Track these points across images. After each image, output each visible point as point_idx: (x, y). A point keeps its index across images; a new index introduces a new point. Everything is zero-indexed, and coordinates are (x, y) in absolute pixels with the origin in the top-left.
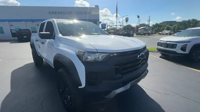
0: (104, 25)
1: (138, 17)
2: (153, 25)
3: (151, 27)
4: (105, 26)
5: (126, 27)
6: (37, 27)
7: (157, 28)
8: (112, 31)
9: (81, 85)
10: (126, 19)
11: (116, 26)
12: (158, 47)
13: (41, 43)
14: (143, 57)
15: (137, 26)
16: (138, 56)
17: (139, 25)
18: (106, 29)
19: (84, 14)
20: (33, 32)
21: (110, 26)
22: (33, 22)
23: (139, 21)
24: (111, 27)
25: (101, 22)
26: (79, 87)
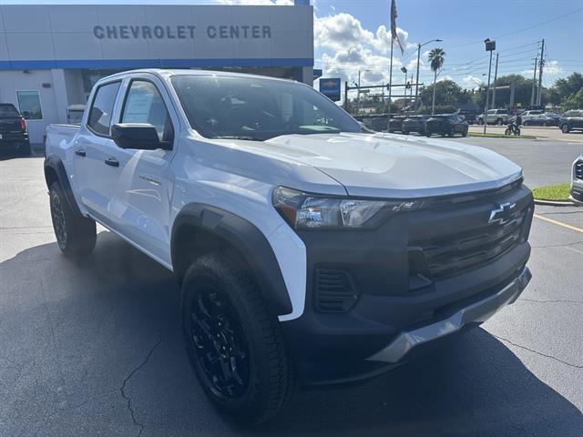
0: (331, 84)
1: (490, 46)
2: (561, 83)
3: (552, 91)
4: (338, 87)
5: (430, 90)
6: (42, 93)
7: (578, 95)
8: (367, 110)
9: (289, 310)
10: (431, 56)
11: (389, 86)
12: (579, 181)
13: (107, 163)
14: (511, 219)
15: (482, 86)
16: (493, 214)
17: (492, 81)
18: (339, 103)
19: (246, 36)
20: (27, 115)
21: (357, 87)
22: (25, 72)
23: (494, 62)
24: (362, 95)
25: (319, 73)
26: (282, 318)
